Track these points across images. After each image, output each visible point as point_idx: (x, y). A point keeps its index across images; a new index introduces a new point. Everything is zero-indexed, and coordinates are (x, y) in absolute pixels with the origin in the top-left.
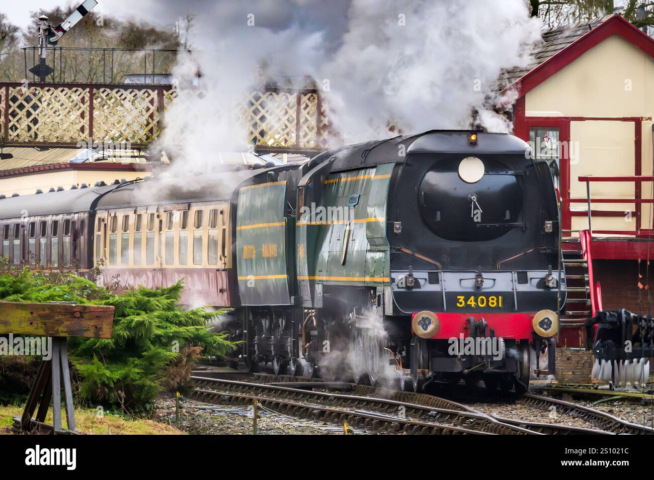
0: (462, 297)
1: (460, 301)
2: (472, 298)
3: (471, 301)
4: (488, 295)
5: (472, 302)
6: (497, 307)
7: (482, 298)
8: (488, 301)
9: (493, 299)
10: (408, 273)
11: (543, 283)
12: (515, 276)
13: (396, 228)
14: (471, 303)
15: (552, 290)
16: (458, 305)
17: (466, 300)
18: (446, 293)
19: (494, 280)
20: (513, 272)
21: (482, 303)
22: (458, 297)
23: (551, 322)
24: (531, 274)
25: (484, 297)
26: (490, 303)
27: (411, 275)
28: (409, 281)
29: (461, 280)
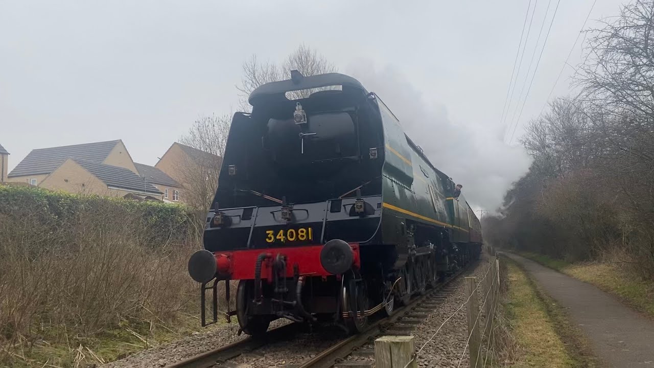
6: (308, 240)
12: (329, 205)
13: (230, 170)
15: (366, 217)
18: (254, 228)
19: (306, 210)
20: (327, 201)
21: (292, 237)
24: (345, 201)
25: (293, 231)
26: (299, 236)
27: (217, 213)
28: (215, 219)
29: (273, 214)
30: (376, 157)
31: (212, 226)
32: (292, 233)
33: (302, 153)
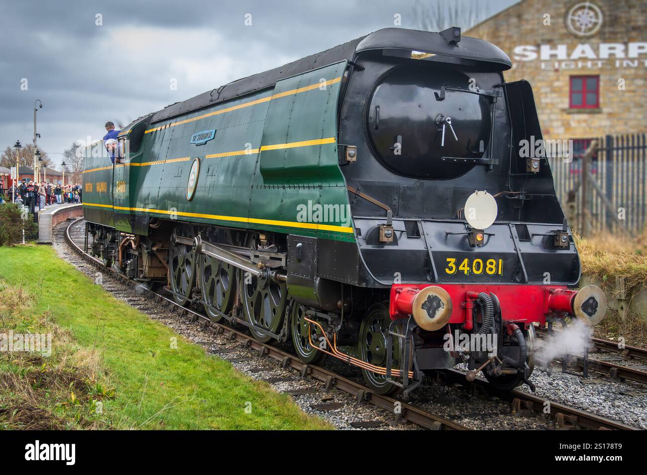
0: (453, 260)
2: (466, 261)
3: (464, 266)
4: (485, 257)
5: (464, 268)
6: (496, 275)
7: (477, 262)
8: (485, 266)
9: (491, 263)
10: (385, 222)
11: (551, 242)
12: (514, 230)
13: (349, 154)
14: (463, 269)
16: (447, 270)
17: (458, 264)
18: (433, 252)
19: (490, 235)
20: (510, 225)
21: (478, 269)
22: (448, 260)
23: (597, 304)
25: (480, 261)
26: (487, 269)
27: (389, 225)
28: (386, 234)
29: (447, 234)
30: (538, 170)
31: (368, 243)
32: (478, 263)
33: (443, 145)
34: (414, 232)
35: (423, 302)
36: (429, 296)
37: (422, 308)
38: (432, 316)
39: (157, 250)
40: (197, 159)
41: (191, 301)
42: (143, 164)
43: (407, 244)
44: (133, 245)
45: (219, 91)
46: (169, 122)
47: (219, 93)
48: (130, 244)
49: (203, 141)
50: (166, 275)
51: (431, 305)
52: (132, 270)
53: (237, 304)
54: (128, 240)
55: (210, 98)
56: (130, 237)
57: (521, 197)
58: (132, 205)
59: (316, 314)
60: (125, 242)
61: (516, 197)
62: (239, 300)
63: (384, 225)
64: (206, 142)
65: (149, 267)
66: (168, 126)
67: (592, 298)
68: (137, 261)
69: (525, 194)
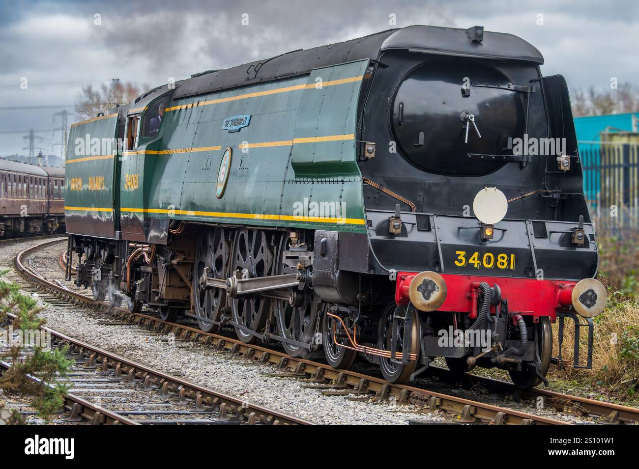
0: (463, 253)
1: (459, 258)
2: (476, 254)
3: (474, 259)
4: (496, 251)
5: (475, 260)
6: (508, 269)
7: (488, 256)
8: (496, 260)
9: (503, 258)
10: (394, 215)
11: (568, 239)
12: (531, 227)
13: (368, 150)
14: (473, 262)
15: (578, 250)
16: (457, 263)
17: (467, 257)
18: (442, 245)
19: (504, 231)
20: (527, 222)
21: (489, 262)
22: (458, 252)
23: (596, 296)
24: (550, 226)
25: (491, 255)
26: (498, 264)
27: (397, 218)
28: (394, 226)
29: (459, 228)
30: (568, 168)
31: (378, 234)
32: (489, 258)
33: (466, 142)
34: (425, 225)
35: (418, 285)
36: (425, 280)
37: (418, 290)
38: (427, 298)
39: (178, 263)
40: (229, 149)
41: (219, 324)
42: (162, 152)
43: (416, 236)
44: (147, 259)
45: (257, 70)
46: (197, 99)
47: (257, 72)
48: (143, 257)
49: (237, 128)
50: (189, 297)
51: (427, 288)
52: (144, 292)
53: (270, 318)
54: (139, 252)
55: (246, 76)
56: (143, 247)
57: (555, 196)
58: (146, 205)
59: (338, 309)
60: (135, 256)
61: (551, 196)
62: (273, 312)
63: (393, 217)
64: (240, 128)
65: (167, 286)
66: (195, 105)
67: (592, 291)
68: (151, 280)
69: (559, 192)
